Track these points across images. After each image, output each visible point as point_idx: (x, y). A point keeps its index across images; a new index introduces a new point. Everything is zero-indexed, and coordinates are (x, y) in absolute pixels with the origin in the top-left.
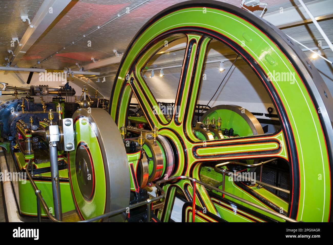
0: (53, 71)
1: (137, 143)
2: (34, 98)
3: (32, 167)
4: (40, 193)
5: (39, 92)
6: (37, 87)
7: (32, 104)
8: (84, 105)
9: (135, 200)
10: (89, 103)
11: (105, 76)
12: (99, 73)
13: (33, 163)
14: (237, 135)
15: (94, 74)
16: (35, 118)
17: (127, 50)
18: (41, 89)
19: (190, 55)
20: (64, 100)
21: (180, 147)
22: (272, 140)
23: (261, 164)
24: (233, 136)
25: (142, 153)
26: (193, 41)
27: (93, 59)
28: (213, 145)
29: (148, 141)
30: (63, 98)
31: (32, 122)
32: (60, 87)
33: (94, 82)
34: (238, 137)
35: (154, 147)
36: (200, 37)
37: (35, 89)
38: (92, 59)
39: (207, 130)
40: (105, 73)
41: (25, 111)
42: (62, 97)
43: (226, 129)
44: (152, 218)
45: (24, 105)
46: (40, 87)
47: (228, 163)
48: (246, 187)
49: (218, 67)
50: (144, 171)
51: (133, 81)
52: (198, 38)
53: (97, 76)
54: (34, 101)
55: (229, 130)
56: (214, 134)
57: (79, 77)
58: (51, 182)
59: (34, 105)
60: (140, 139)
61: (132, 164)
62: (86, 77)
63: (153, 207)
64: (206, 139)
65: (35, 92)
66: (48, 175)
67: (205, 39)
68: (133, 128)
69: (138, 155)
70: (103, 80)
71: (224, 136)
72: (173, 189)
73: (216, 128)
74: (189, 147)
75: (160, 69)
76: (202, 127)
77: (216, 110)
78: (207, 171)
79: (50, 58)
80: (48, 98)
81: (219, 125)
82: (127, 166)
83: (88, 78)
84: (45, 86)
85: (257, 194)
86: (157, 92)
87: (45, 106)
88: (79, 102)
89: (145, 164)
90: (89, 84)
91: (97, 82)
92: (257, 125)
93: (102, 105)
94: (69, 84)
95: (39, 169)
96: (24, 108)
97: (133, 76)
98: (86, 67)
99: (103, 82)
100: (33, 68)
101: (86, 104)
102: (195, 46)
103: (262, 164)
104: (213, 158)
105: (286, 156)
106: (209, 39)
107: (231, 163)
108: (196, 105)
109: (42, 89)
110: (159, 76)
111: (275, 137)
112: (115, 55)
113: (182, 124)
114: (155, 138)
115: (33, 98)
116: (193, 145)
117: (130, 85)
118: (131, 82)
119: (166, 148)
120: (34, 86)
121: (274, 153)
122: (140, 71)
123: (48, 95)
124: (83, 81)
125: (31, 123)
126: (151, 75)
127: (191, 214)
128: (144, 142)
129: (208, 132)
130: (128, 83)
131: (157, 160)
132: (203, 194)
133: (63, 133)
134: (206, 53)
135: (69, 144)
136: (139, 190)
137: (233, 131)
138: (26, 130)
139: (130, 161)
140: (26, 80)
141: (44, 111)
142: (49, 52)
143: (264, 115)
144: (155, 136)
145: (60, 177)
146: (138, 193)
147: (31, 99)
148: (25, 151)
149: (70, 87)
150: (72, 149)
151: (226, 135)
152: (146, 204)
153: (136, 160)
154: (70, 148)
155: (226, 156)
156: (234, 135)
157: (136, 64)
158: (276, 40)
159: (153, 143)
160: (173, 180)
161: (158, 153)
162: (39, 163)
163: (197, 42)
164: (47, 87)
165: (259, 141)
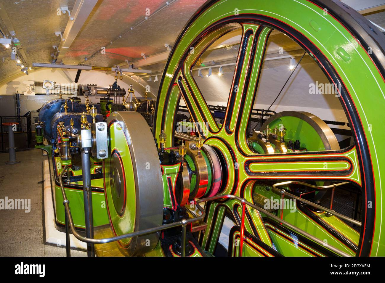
0: (100, 69)
1: (178, 154)
2: (81, 99)
3: (69, 175)
4: (68, 203)
5: (87, 91)
6: (85, 86)
7: (76, 105)
8: (130, 107)
9: (171, 220)
10: (135, 105)
11: (158, 74)
12: (151, 71)
13: (70, 169)
14: (304, 149)
15: (145, 72)
16: (77, 120)
17: (175, 45)
18: (89, 88)
19: (246, 49)
20: (113, 101)
21: (230, 160)
22: (342, 158)
23: (332, 186)
24: (298, 150)
25: (181, 165)
26: (250, 32)
27: (144, 55)
28: (269, 160)
29: (191, 151)
30: (111, 99)
31: (72, 124)
32: (109, 86)
33: (146, 81)
34: (305, 152)
35: (197, 159)
36: (257, 27)
37: (83, 88)
38: (142, 55)
39: (266, 141)
40: (157, 71)
41: (68, 112)
42: (110, 97)
43: (290, 141)
44: (190, 242)
45: (67, 105)
46: (88, 86)
47: (290, 182)
48: (312, 214)
49: (288, 64)
50: (184, 187)
51: (181, 80)
52: (254, 27)
53: (149, 74)
54: (80, 101)
55: (295, 142)
56: (275, 147)
57: (130, 76)
58: (83, 191)
59: (79, 106)
60: (182, 149)
61: (170, 177)
62: (137, 76)
63: (192, 229)
64: (264, 152)
65: (83, 92)
66: (80, 183)
67: (264, 30)
68: (183, 135)
69: (177, 167)
70: (155, 79)
71: (287, 150)
72: (222, 210)
73: (278, 139)
74: (241, 160)
75: (219, 67)
76: (260, 137)
77: (280, 117)
78: (265, 190)
79: (98, 54)
80: (96, 98)
81: (282, 136)
82: (160, 180)
83: (139, 77)
84: (93, 85)
85: (326, 223)
86: (217, 94)
87: (89, 108)
88: (125, 104)
89: (186, 178)
90: (140, 82)
91: (148, 81)
92: (331, 137)
93: (151, 107)
94: (117, 83)
95: (75, 176)
96: (67, 109)
97: (181, 75)
98: (135, 64)
99: (155, 81)
100: (81, 65)
101: (132, 106)
102: (252, 37)
103: (335, 186)
104: (268, 176)
105: (358, 180)
106: (269, 30)
107: (294, 183)
108: (252, 109)
109: (91, 88)
110: (217, 74)
111: (346, 155)
112: (167, 50)
113: (234, 133)
114: (199, 149)
115: (79, 99)
116: (246, 159)
117: (178, 86)
118: (179, 82)
119: (213, 160)
120: (82, 85)
121: (343, 174)
122: (189, 69)
123: (97, 95)
124: (134, 80)
125: (71, 126)
126: (208, 74)
127: (238, 240)
128: (186, 152)
129: (268, 144)
130: (176, 83)
131: (200, 174)
132: (256, 218)
133: (96, 139)
134: (265, 47)
135: (102, 151)
136: (176, 208)
137: (300, 143)
138: (64, 134)
139: (167, 174)
140: (74, 78)
141: (88, 113)
142: (96, 48)
143: (346, 124)
144: (199, 146)
145: (92, 186)
146: (175, 211)
147: (78, 100)
148: (62, 156)
149: (119, 86)
150: (106, 156)
151: (289, 148)
152: (181, 226)
153: (175, 173)
154: (103, 156)
155: (284, 175)
156: (301, 148)
157: (185, 60)
158: (352, 27)
159: (197, 154)
160: (220, 198)
161: (202, 166)
162: (77, 170)
163: (254, 33)
164: (95, 86)
165: (325, 159)
